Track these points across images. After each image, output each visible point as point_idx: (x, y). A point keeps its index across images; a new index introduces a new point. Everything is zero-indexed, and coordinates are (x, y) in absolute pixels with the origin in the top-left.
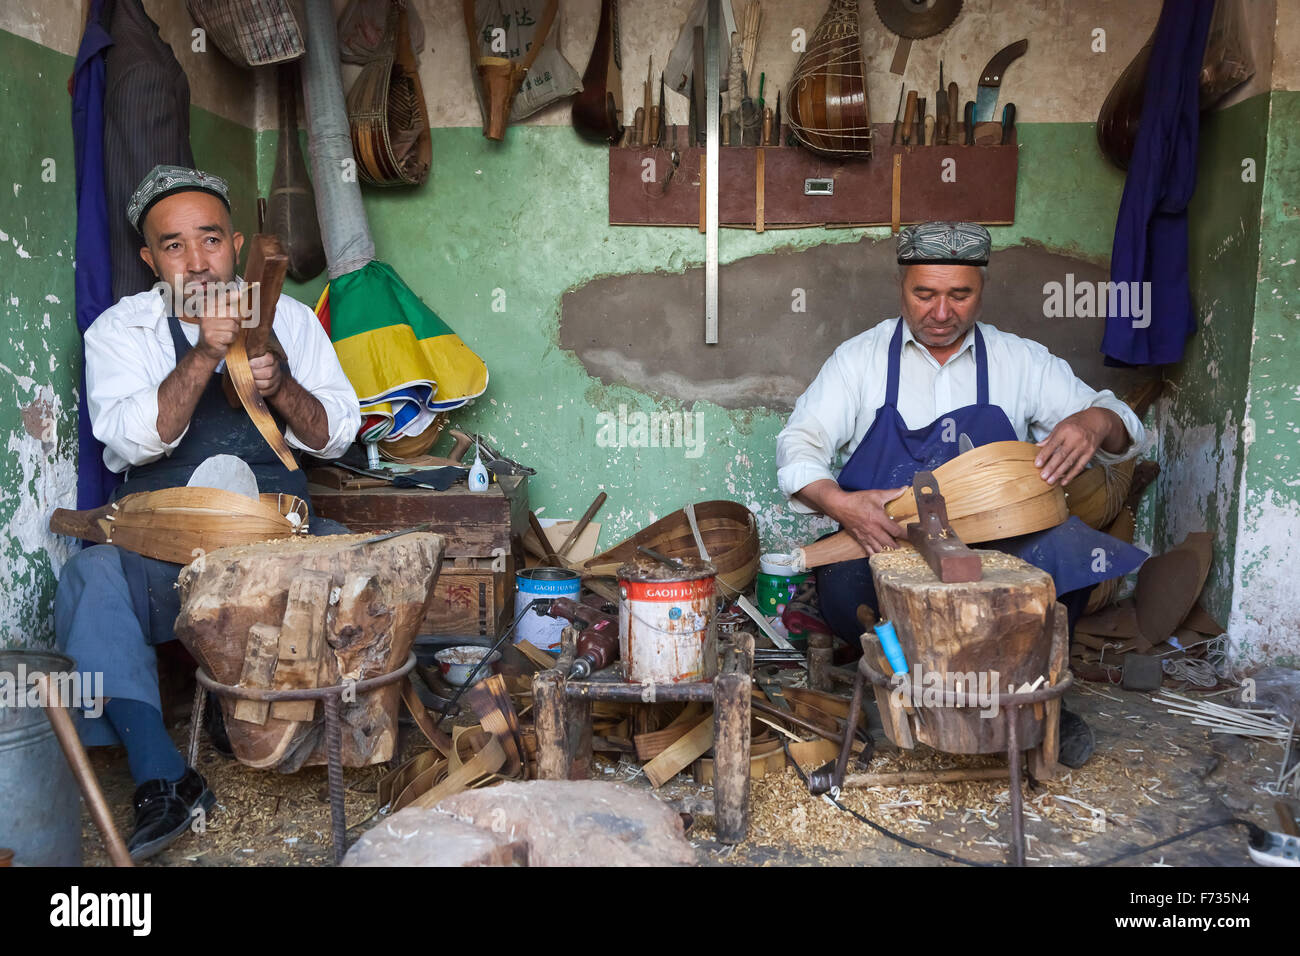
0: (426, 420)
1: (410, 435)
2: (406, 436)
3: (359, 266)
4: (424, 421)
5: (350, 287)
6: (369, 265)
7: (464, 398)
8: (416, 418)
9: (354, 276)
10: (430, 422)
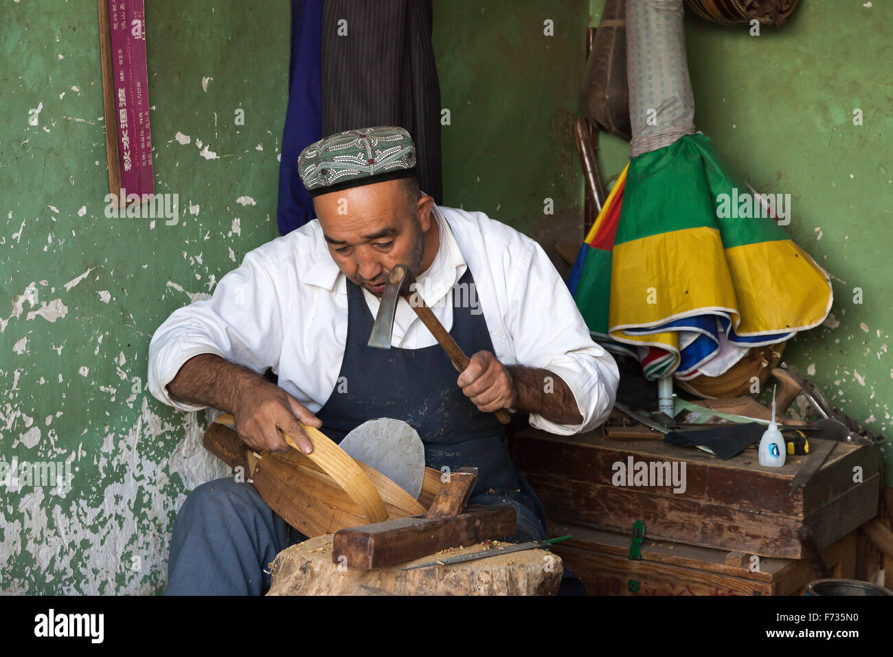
0: (733, 355)
1: (707, 374)
2: (703, 376)
3: (667, 142)
4: (728, 356)
5: (651, 171)
6: (681, 141)
7: (787, 330)
8: (714, 353)
9: (659, 154)
10: (738, 359)
